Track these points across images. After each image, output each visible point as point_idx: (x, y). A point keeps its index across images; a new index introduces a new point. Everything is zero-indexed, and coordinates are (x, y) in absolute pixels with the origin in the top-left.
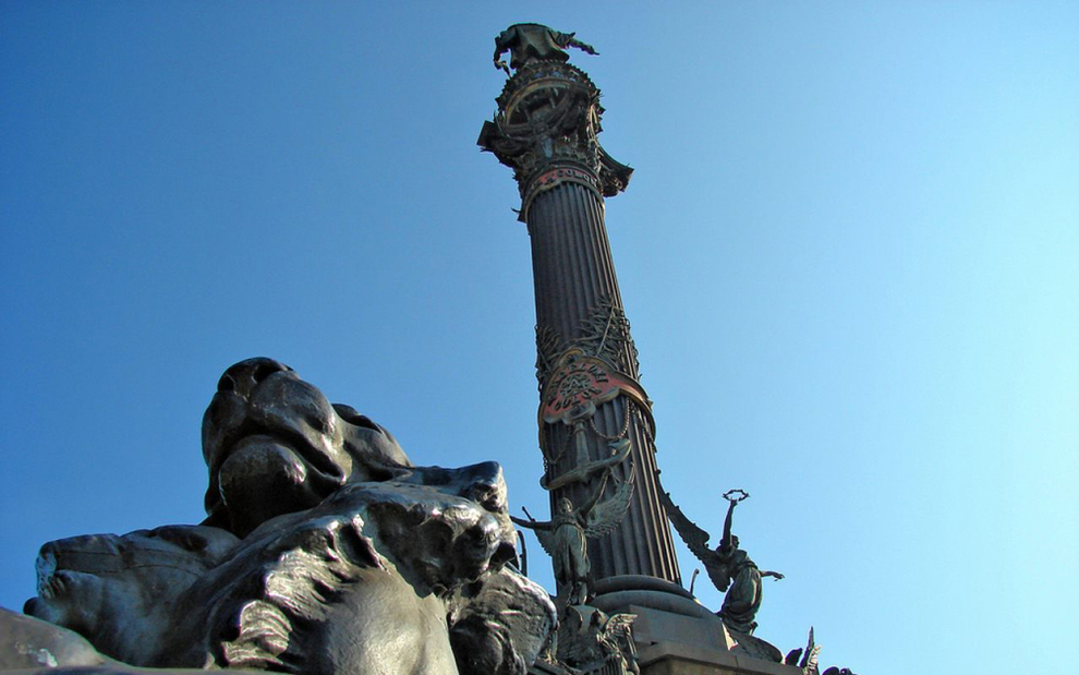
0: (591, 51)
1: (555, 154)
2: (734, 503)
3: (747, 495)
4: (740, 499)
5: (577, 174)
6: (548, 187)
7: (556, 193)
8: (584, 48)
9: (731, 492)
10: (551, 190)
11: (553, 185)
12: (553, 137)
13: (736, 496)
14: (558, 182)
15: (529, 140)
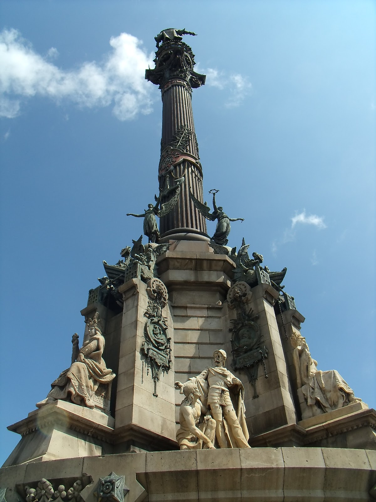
0: (194, 34)
1: (170, 76)
2: (214, 194)
3: (218, 191)
4: (216, 192)
5: (178, 82)
6: (167, 89)
7: (169, 91)
8: (190, 33)
9: (211, 191)
10: (168, 90)
11: (168, 87)
12: (170, 69)
13: (215, 192)
14: (170, 86)
15: (162, 73)
